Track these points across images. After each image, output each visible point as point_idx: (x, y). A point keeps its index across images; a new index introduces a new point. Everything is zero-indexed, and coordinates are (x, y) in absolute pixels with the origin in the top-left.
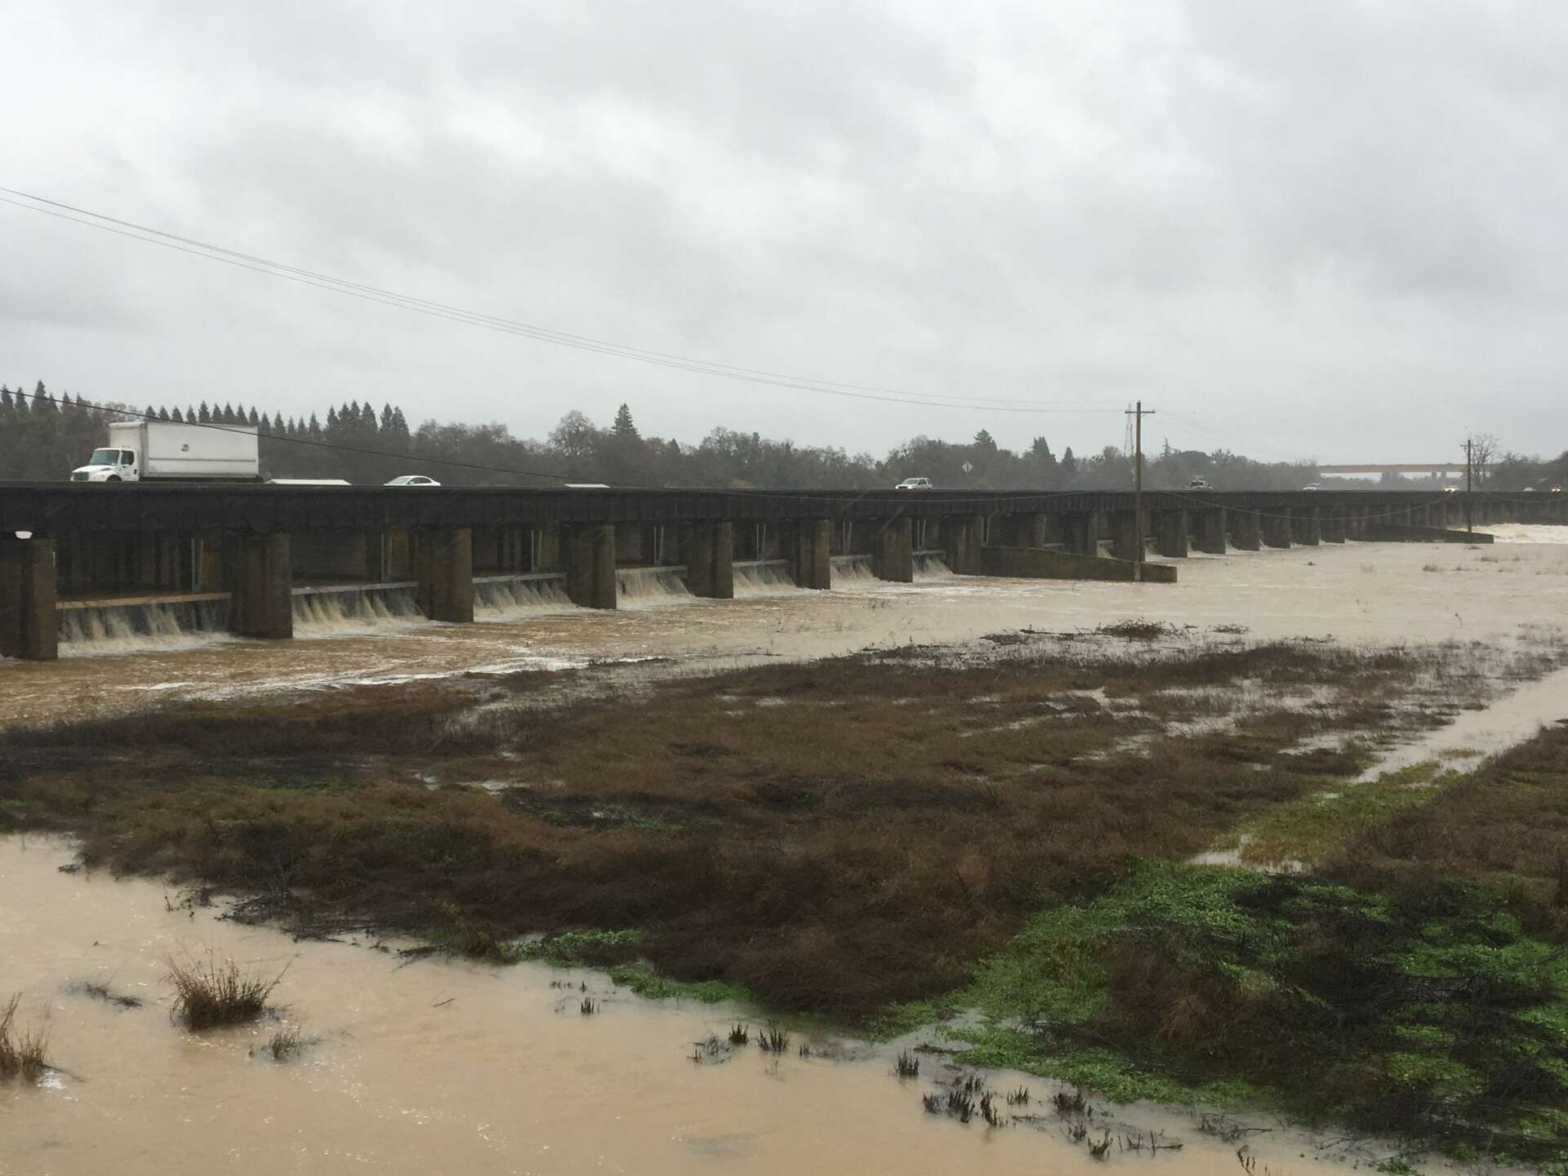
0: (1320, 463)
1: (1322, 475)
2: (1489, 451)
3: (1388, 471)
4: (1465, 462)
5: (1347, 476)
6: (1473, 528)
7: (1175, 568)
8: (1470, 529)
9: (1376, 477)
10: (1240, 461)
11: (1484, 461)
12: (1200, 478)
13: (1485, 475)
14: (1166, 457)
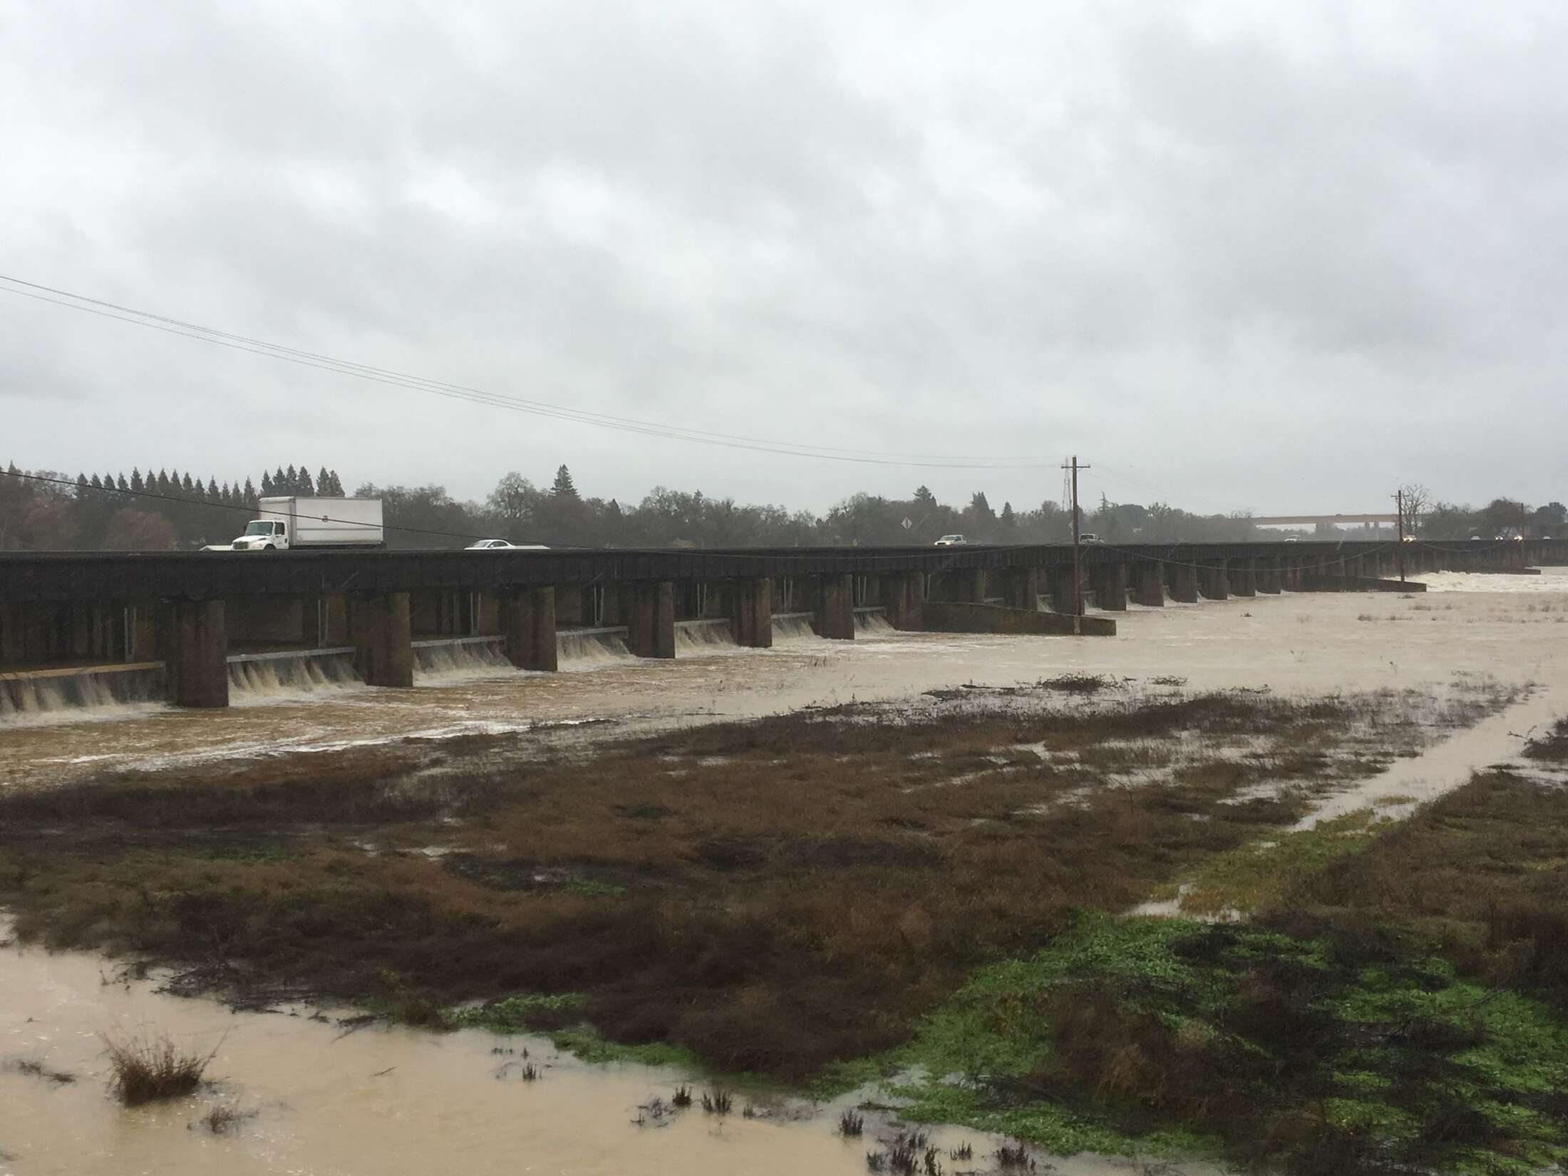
0: (1254, 516)
1: (1258, 526)
2: (1421, 500)
3: (1322, 522)
4: (1398, 513)
5: (1282, 527)
6: (1405, 578)
7: (1114, 621)
8: (1403, 579)
9: (1310, 528)
10: (1177, 513)
11: (1415, 511)
12: (1138, 531)
13: (1416, 525)
14: (1104, 510)
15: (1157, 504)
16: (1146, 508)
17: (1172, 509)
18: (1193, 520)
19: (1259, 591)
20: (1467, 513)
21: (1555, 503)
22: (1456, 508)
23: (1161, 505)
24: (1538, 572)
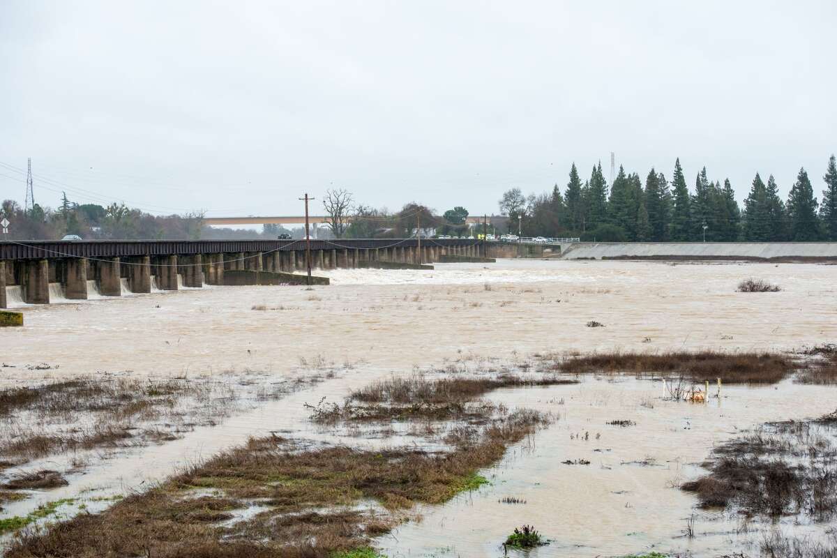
0: (207, 216)
1: (212, 226)
2: (345, 204)
3: (270, 222)
5: (234, 227)
6: (312, 272)
7: (22, 314)
8: (310, 273)
9: (259, 228)
10: (135, 214)
11: (340, 213)
12: (97, 230)
13: (342, 225)
14: (65, 209)
15: (115, 204)
16: (105, 208)
17: (130, 209)
18: (150, 219)
19: (206, 283)
20: (386, 217)
21: (459, 208)
22: (376, 211)
23: (119, 205)
24: (432, 268)
